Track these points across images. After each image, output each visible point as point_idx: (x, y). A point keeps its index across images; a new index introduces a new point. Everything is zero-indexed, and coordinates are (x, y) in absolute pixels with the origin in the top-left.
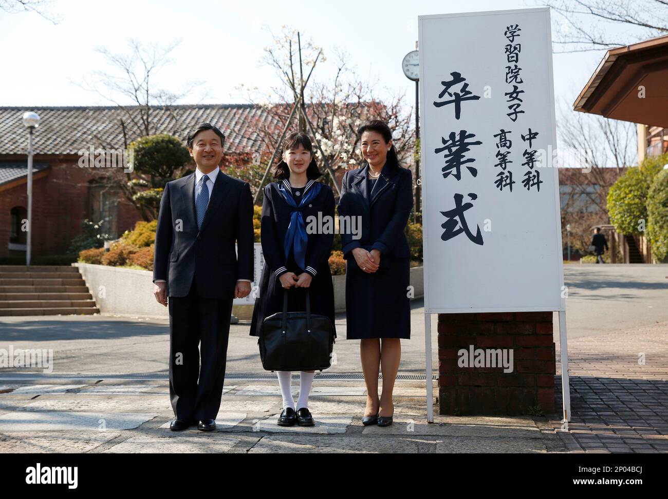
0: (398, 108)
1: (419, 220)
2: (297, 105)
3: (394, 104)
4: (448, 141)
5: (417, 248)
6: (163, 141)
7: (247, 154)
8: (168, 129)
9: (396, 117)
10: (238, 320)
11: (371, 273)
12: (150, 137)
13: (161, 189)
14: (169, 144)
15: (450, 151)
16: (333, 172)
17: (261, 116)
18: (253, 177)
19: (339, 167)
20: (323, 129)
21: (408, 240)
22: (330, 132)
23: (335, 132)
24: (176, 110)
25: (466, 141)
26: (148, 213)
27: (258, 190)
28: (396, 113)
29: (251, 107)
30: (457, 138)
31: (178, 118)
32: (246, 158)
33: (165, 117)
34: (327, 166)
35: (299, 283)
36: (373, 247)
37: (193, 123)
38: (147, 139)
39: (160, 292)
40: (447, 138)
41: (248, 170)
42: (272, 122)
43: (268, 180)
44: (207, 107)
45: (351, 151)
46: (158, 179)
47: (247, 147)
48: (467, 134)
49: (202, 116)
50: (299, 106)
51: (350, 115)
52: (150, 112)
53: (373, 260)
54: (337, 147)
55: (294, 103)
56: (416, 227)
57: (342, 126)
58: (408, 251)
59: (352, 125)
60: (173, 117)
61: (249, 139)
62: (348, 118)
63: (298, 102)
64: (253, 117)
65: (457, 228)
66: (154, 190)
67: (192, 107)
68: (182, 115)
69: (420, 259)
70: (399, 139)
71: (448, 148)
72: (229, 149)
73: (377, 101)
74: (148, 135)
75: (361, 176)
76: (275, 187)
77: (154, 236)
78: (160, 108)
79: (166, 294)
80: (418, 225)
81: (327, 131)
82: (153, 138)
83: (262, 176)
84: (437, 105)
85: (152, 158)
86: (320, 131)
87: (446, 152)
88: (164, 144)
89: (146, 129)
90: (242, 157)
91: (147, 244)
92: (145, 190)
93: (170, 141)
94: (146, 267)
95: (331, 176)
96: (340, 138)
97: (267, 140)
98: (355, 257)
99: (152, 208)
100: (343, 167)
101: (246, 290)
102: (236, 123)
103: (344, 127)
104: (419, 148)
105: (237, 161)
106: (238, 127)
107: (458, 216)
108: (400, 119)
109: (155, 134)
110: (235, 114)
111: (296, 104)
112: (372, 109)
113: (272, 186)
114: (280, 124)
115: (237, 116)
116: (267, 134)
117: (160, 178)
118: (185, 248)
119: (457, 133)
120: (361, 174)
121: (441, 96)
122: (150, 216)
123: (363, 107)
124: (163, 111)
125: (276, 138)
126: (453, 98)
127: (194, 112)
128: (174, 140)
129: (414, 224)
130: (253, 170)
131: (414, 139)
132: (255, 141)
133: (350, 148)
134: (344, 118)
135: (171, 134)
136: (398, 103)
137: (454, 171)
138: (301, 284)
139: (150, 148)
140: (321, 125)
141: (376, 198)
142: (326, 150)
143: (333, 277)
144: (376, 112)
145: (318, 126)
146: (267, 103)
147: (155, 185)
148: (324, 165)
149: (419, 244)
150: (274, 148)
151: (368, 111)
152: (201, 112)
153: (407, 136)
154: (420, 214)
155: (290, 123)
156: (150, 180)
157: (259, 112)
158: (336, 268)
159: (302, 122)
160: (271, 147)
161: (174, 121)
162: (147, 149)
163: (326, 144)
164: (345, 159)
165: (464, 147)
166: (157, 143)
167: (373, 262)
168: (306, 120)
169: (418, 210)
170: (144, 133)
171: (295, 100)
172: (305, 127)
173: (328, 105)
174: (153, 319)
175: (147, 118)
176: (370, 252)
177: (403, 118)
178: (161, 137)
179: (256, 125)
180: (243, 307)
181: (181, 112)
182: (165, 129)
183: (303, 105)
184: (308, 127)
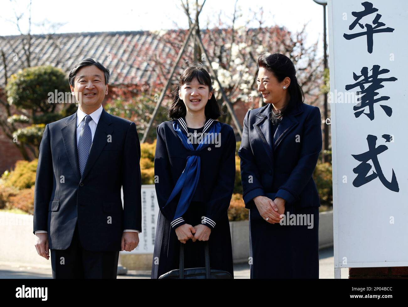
0: (303, 35)
1: (328, 159)
2: (191, 33)
3: (300, 31)
4: (360, 76)
5: (326, 190)
6: (45, 73)
7: (136, 85)
8: (51, 59)
9: (302, 44)
10: (126, 270)
11: (275, 223)
12: (33, 69)
13: (42, 126)
14: (52, 76)
15: (362, 87)
16: (232, 105)
17: (151, 43)
18: (142, 111)
19: (239, 100)
20: (220, 58)
21: (316, 182)
22: (229, 61)
23: (233, 61)
24: (59, 38)
25: (380, 77)
26: (29, 151)
27: (148, 125)
28: (302, 40)
29: (141, 33)
30: (370, 73)
31: (61, 46)
32: (135, 91)
33: (47, 46)
34: (224, 99)
35: (196, 236)
36: (277, 195)
37: (77, 53)
38: (28, 71)
39: (41, 244)
40: (359, 73)
41: (137, 103)
42: (163, 50)
43: (160, 116)
44: (92, 35)
45: (252, 82)
46: (39, 114)
47: (136, 78)
48: (380, 69)
49: (87, 44)
50: (194, 33)
51: (250, 43)
52: (32, 41)
53: (276, 210)
54: (236, 77)
55: (188, 30)
56: (324, 167)
57: (242, 55)
58: (316, 194)
59: (253, 54)
60: (57, 47)
61: (138, 69)
62: (248, 46)
63: (193, 29)
64: (143, 44)
65: (370, 173)
66: (35, 127)
67: (77, 35)
68: (65, 44)
69: (329, 204)
70: (305, 69)
71: (360, 84)
72: (116, 80)
73: (281, 26)
74: (29, 66)
75: (263, 116)
76: (169, 126)
77: (35, 178)
78: (43, 37)
79: (47, 246)
80: (327, 165)
81: (224, 60)
82: (35, 71)
83: (153, 110)
84: (347, 37)
85: (34, 92)
86: (217, 60)
87: (358, 89)
88: (46, 77)
89: (28, 60)
90: (130, 89)
91: (28, 186)
92: (26, 127)
93: (53, 73)
94: (27, 211)
95: (230, 110)
96: (240, 68)
97: (158, 70)
98: (257, 206)
99: (33, 146)
100: (242, 100)
101: (134, 242)
102: (125, 52)
103: (244, 55)
104: (327, 79)
105: (125, 93)
106: (126, 56)
107: (371, 160)
108: (306, 46)
109: (36, 65)
110: (123, 42)
111: (191, 30)
112: (274, 36)
113: (166, 125)
114: (173, 52)
115: (125, 44)
116: (157, 63)
117: (42, 114)
118: (67, 196)
119: (370, 68)
120: (263, 114)
121: (351, 27)
122: (31, 155)
123: (264, 33)
124: (46, 40)
125: (167, 67)
126: (365, 30)
127: (79, 40)
128: (57, 72)
129: (322, 163)
130: (143, 104)
131: (321, 68)
132: (146, 71)
133: (251, 78)
134: (243, 45)
135: (53, 65)
136: (304, 29)
137: (367, 109)
138: (199, 237)
139: (32, 81)
140: (218, 53)
141: (279, 141)
142: (224, 82)
143: (230, 223)
144: (279, 39)
145: (215, 54)
146: (158, 30)
147: (36, 121)
148: (222, 98)
149: (329, 186)
150: (166, 79)
151: (270, 37)
152: (87, 39)
153: (314, 65)
154: (329, 152)
155: (184, 52)
156: (31, 115)
157: (149, 39)
158: (235, 213)
159: (198, 50)
160: (162, 78)
161: (57, 51)
162: (29, 82)
163: (224, 75)
164: (246, 91)
165: (377, 84)
166: (40, 75)
167: (277, 212)
168: (202, 49)
169: (327, 148)
170: (26, 64)
171: (190, 26)
172: (200, 55)
173: (225, 30)
174: (35, 268)
175: (29, 49)
176: (273, 200)
177: (310, 46)
178: (43, 69)
179: (146, 54)
180: (133, 256)
181: (65, 40)
182: (47, 59)
183: (198, 32)
184: (203, 55)
